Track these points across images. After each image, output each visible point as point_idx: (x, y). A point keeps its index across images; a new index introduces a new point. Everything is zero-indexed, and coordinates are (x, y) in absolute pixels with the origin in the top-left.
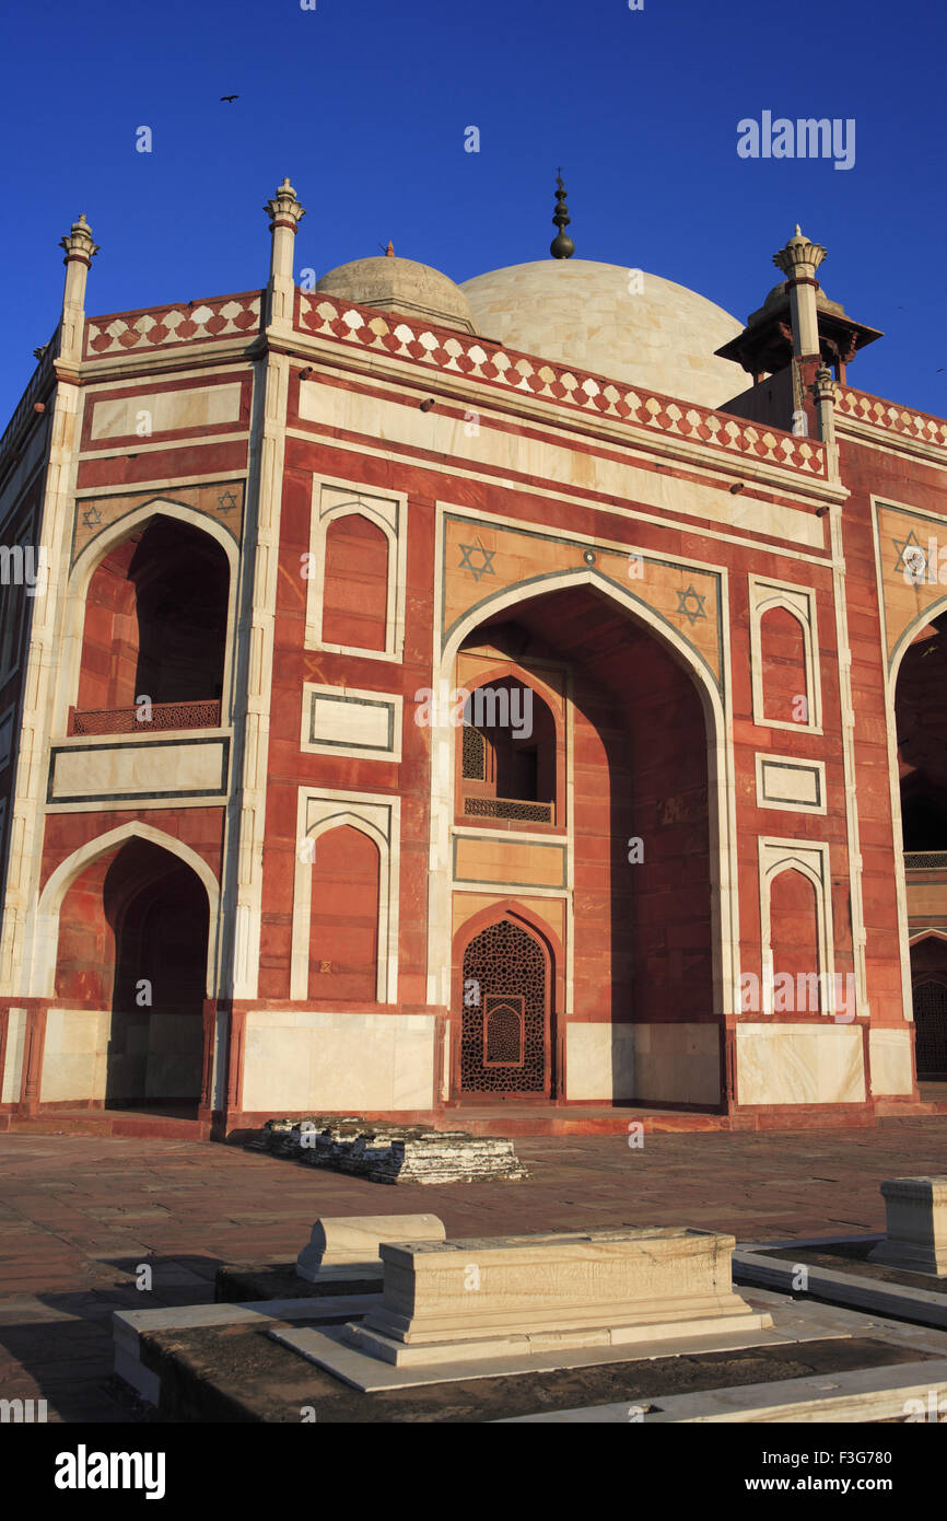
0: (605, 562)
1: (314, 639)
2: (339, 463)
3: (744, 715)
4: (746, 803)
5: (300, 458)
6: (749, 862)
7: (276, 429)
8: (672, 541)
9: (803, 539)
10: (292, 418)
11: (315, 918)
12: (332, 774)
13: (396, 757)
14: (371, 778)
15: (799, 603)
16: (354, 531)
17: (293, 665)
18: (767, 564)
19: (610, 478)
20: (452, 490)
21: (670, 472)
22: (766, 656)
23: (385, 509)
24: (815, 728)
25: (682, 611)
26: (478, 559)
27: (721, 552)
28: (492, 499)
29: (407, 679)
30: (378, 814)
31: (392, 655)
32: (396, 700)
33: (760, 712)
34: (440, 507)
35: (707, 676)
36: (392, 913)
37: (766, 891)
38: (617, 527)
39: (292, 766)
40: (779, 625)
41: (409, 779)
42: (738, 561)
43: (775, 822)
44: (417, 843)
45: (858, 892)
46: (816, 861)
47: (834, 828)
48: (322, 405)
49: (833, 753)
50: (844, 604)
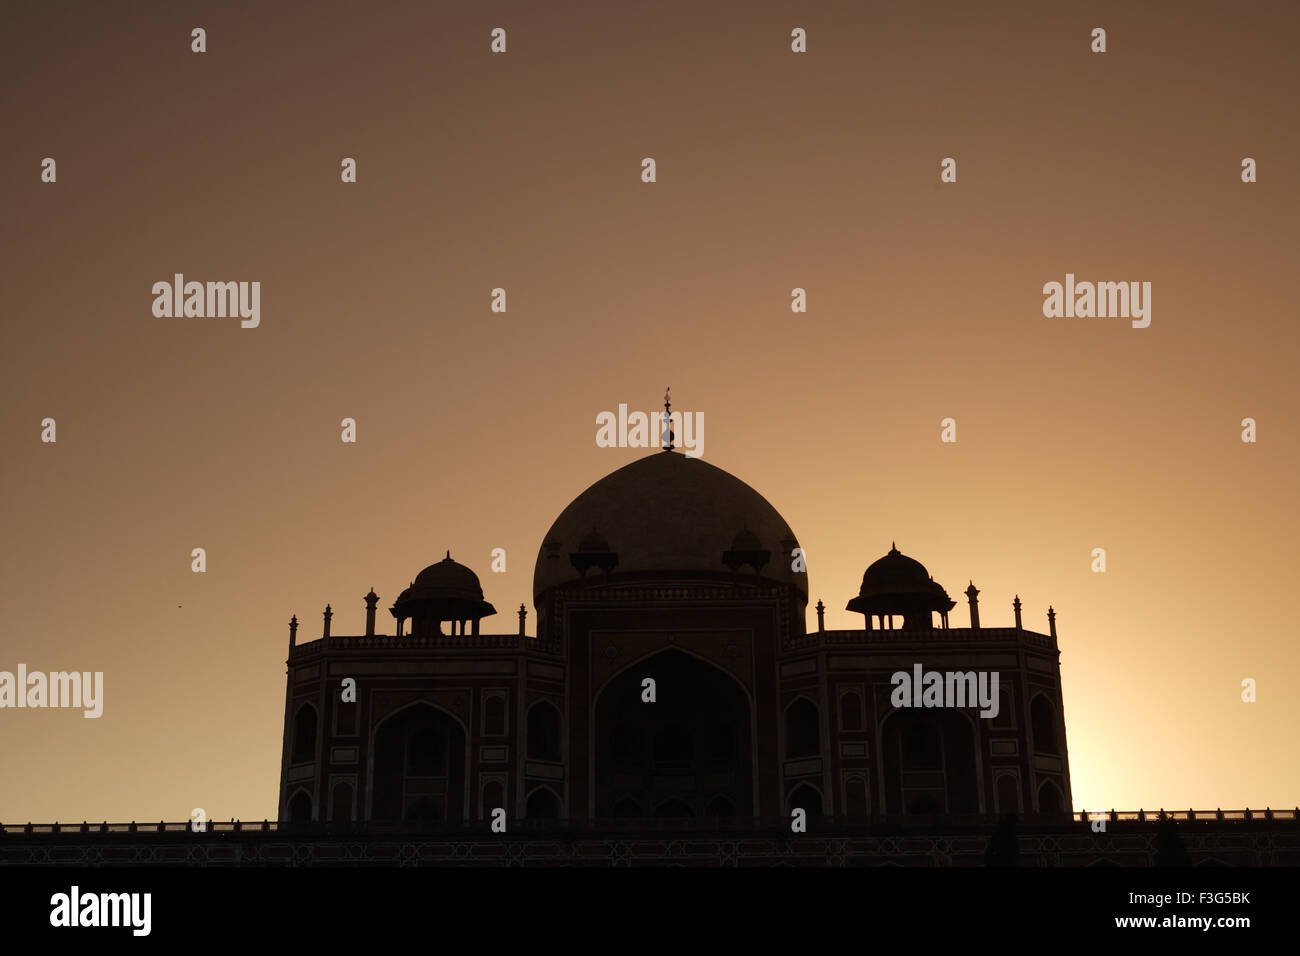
3: (476, 733)
4: (474, 762)
7: (325, 680)
8: (452, 682)
11: (335, 807)
17: (329, 742)
19: (429, 667)
20: (376, 684)
21: (452, 661)
26: (384, 703)
29: (360, 741)
32: (357, 747)
33: (483, 734)
34: (372, 689)
35: (463, 724)
36: (354, 804)
37: (482, 789)
38: (432, 683)
39: (328, 770)
40: (495, 704)
41: (360, 768)
42: (477, 684)
43: (486, 767)
44: (362, 785)
45: (521, 786)
46: (502, 778)
47: (511, 767)
48: (336, 669)
49: (512, 742)
50: (522, 688)
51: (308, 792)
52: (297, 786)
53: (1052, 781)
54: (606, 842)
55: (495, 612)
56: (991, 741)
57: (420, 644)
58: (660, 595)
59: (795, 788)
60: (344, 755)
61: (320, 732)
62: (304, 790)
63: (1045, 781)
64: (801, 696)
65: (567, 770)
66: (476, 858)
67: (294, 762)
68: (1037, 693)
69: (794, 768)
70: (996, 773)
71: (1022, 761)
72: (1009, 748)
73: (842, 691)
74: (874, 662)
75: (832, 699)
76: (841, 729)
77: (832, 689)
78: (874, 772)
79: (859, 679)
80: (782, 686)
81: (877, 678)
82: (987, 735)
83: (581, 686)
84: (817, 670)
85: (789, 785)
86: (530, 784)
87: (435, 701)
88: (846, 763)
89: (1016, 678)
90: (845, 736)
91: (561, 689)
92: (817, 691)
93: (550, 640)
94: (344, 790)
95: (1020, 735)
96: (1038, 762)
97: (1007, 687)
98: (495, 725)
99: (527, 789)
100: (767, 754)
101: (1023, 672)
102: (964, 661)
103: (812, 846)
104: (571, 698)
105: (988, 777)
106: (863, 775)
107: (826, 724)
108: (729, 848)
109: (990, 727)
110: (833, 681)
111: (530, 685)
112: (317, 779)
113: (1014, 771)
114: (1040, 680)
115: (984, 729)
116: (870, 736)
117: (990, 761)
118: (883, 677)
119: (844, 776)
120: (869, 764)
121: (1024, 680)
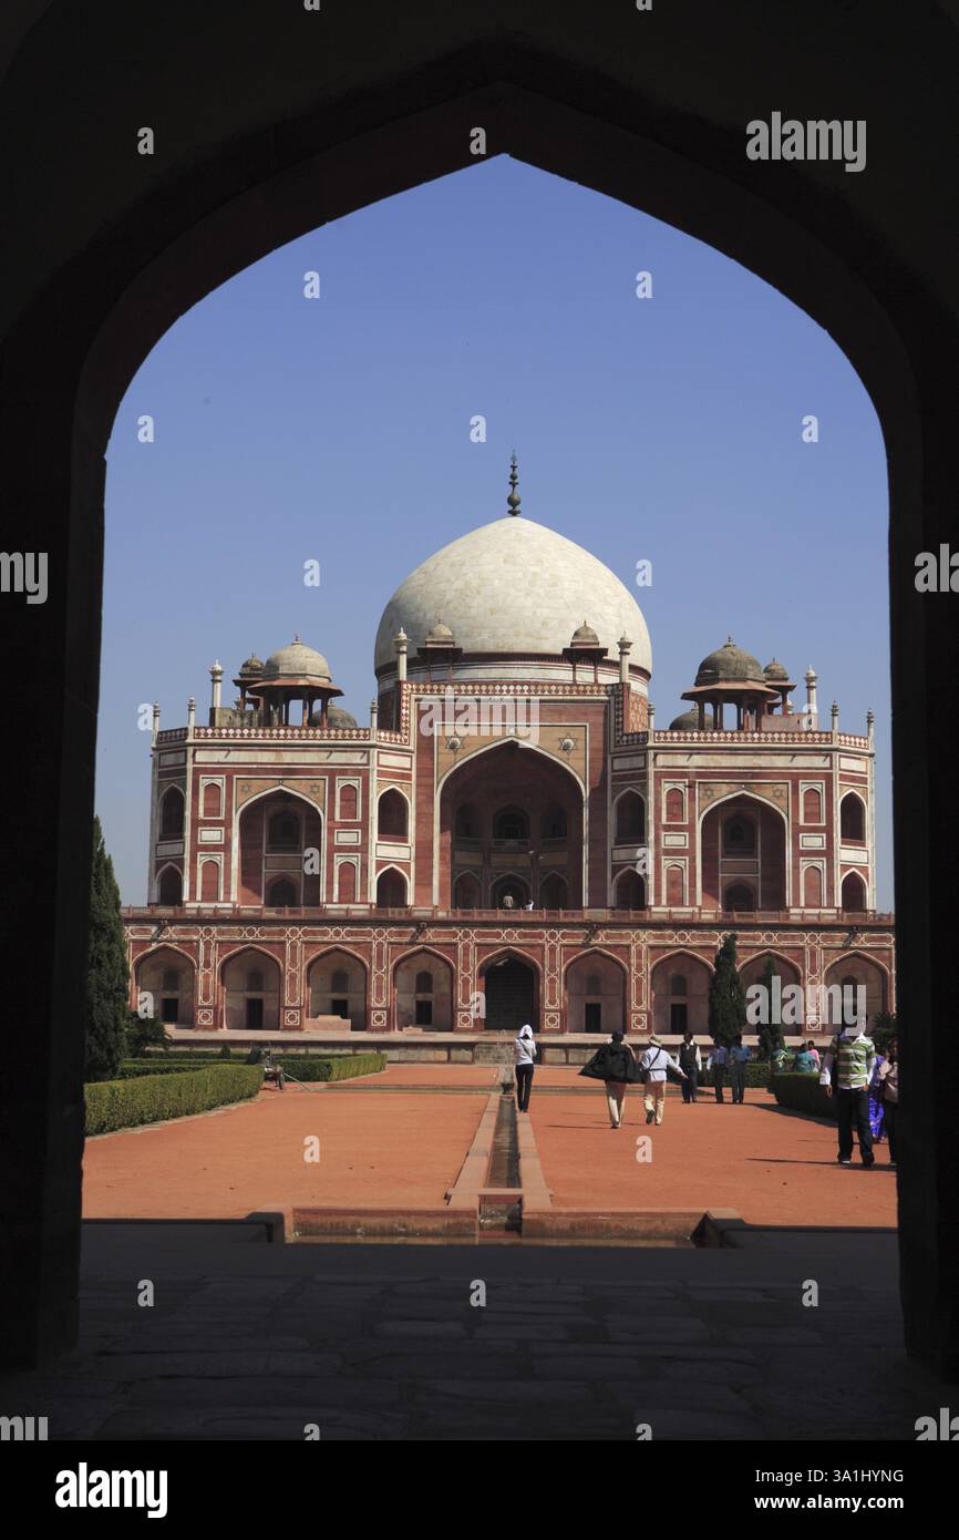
0: (286, 782)
1: (201, 815)
2: (206, 771)
3: (331, 818)
4: (331, 845)
5: (197, 772)
6: (331, 860)
7: (190, 766)
8: (309, 772)
9: (358, 761)
10: (194, 762)
11: (203, 882)
12: (206, 848)
13: (223, 843)
14: (216, 848)
15: (356, 783)
16: (212, 788)
17: (196, 823)
18: (343, 772)
19: (287, 757)
20: (238, 771)
21: (309, 751)
22: (342, 800)
23: (220, 781)
24: (359, 819)
25: (312, 792)
26: (246, 789)
27: (325, 772)
28: (250, 771)
29: (227, 824)
30: (219, 858)
31: (222, 818)
32: (223, 829)
33: (337, 818)
34: (235, 776)
35: (319, 810)
36: (222, 880)
37: (336, 868)
38: (290, 771)
39: (196, 848)
40: (348, 790)
41: (226, 847)
42: (332, 774)
43: (341, 849)
44: (228, 863)
45: (372, 867)
46: (355, 859)
47: (363, 849)
48: (201, 756)
49: (364, 826)
50: (374, 779)
51: (177, 867)
52: (166, 861)
53: (857, 871)
54: (454, 929)
55: (342, 695)
56: (801, 835)
57: (278, 735)
58: (501, 691)
59: (621, 872)
60: (210, 835)
61: (188, 813)
62: (174, 865)
63: (848, 872)
64: (629, 789)
65: (413, 850)
66: (349, 939)
67: (161, 838)
68: (848, 792)
69: (621, 854)
70: (804, 864)
71: (828, 853)
72: (815, 842)
73: (666, 787)
74: (698, 761)
75: (658, 793)
76: (664, 821)
77: (658, 784)
78: (693, 860)
79: (683, 775)
80: (614, 778)
81: (699, 775)
82: (797, 830)
83: (425, 772)
84: (645, 767)
85: (615, 869)
86: (380, 864)
87: (294, 788)
88: (668, 852)
89: (829, 778)
90: (668, 828)
91: (408, 777)
92: (645, 786)
93: (398, 730)
94: (211, 867)
95: (829, 830)
96: (846, 854)
97: (820, 786)
98: (349, 810)
99: (378, 869)
100: (598, 842)
101: (836, 773)
102: (781, 762)
103: (621, 937)
104: (417, 785)
105: (796, 867)
106: (683, 862)
107: (651, 817)
108: (552, 936)
109: (802, 822)
110: (659, 776)
111: (380, 774)
112: (187, 856)
113: (821, 864)
114: (853, 779)
115: (795, 824)
116: (691, 828)
117: (798, 853)
118: (706, 774)
119: (666, 863)
120: (691, 852)
121: (837, 782)
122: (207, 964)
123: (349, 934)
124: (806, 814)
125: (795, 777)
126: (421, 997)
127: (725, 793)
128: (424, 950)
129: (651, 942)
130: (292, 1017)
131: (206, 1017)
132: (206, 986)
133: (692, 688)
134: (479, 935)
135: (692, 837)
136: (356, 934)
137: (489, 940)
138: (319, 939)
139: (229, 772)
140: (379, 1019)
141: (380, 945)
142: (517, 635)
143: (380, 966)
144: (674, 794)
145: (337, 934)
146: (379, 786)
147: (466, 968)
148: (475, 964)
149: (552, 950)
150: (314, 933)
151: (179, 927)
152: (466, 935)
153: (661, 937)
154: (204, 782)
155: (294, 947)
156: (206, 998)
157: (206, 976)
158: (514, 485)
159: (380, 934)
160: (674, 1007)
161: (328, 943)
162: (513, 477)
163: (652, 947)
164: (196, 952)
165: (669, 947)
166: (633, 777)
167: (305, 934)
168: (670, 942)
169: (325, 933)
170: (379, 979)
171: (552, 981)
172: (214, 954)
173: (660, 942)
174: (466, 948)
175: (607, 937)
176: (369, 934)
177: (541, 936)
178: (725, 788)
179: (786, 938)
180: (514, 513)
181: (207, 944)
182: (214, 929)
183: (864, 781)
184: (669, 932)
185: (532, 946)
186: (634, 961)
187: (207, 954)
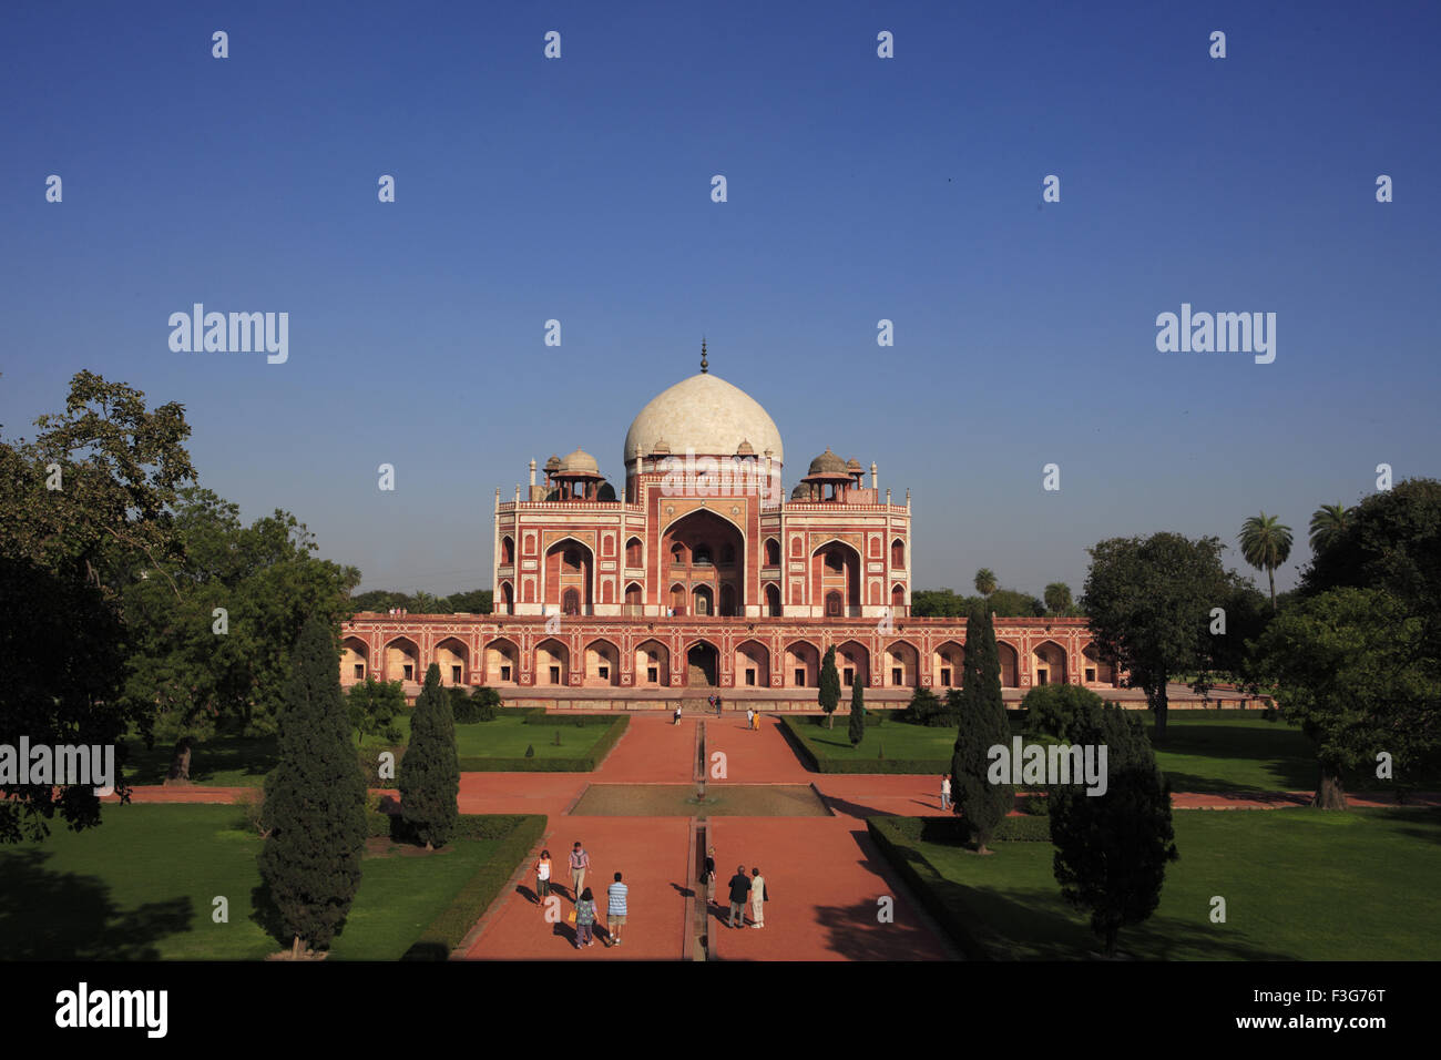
0: (572, 534)
1: (524, 553)
2: (526, 527)
3: (599, 555)
4: (598, 569)
5: (521, 528)
6: (598, 579)
7: (517, 525)
8: (586, 528)
9: (614, 522)
10: (520, 522)
11: (525, 593)
12: (527, 572)
13: (536, 569)
14: (533, 572)
15: (613, 534)
16: (530, 537)
17: (521, 557)
18: (606, 528)
19: (573, 519)
21: (586, 516)
22: (605, 544)
23: (534, 533)
24: (615, 555)
25: (588, 539)
27: (595, 528)
28: (551, 527)
29: (538, 558)
30: (534, 577)
31: (536, 554)
32: (536, 561)
33: (602, 555)
34: (543, 530)
35: (592, 550)
37: (602, 583)
38: (575, 528)
39: (521, 572)
40: (609, 539)
41: (538, 572)
42: (599, 529)
43: (605, 573)
44: (539, 581)
45: (622, 583)
46: (613, 578)
47: (617, 572)
48: (523, 519)
49: (618, 559)
50: (623, 531)
52: (504, 579)
53: (899, 583)
54: (669, 627)
56: (869, 564)
59: (766, 584)
60: (529, 565)
61: (516, 552)
62: (511, 581)
63: (895, 584)
64: (771, 537)
65: (646, 572)
66: (608, 634)
67: (502, 565)
68: (895, 538)
69: (767, 575)
70: (871, 580)
71: (884, 574)
72: (878, 567)
73: (793, 535)
74: (810, 521)
75: (787, 540)
76: (791, 556)
77: (787, 535)
78: (807, 579)
79: (801, 530)
80: (762, 530)
81: (811, 529)
82: (867, 561)
83: (653, 528)
84: (780, 524)
85: (763, 583)
86: (627, 581)
87: (578, 537)
88: (794, 574)
89: (885, 531)
90: (793, 560)
91: (643, 530)
92: (780, 535)
93: (638, 503)
94: (529, 583)
95: (884, 561)
96: (893, 574)
97: (880, 535)
98: (609, 550)
99: (626, 583)
100: (753, 567)
101: (889, 528)
102: (857, 522)
103: (766, 631)
104: (649, 535)
105: (866, 582)
106: (802, 579)
107: (783, 553)
108: (727, 631)
109: (869, 557)
110: (788, 530)
111: (627, 529)
112: (516, 577)
113: (880, 580)
114: (898, 531)
115: (866, 557)
116: (806, 560)
117: (867, 574)
118: (814, 529)
119: (792, 580)
120: (805, 574)
121: (889, 532)
122: (526, 648)
123: (609, 630)
124: (872, 552)
125: (866, 531)
126: (650, 666)
127: (825, 539)
128: (652, 640)
129: (784, 635)
130: (576, 679)
131: (526, 679)
132: (526, 661)
133: (807, 477)
134: (684, 631)
135: (807, 565)
136: (613, 631)
137: (691, 634)
138: (591, 633)
139: (540, 528)
140: (626, 680)
141: (627, 637)
142: (706, 445)
143: (626, 649)
144: (797, 542)
145: (602, 630)
146: (627, 535)
147: (677, 650)
148: (682, 648)
149: (727, 639)
150: (588, 630)
151: (509, 626)
152: (677, 631)
153: (790, 632)
154: (526, 533)
155: (576, 638)
156: (526, 668)
157: (526, 655)
158: (704, 355)
159: (627, 631)
160: (797, 671)
161: (596, 636)
162: (704, 351)
163: (785, 638)
164: (518, 640)
165: (795, 638)
166: (773, 530)
167: (583, 630)
168: (794, 635)
169: (594, 630)
170: (626, 657)
171: (727, 658)
172: (530, 642)
173: (789, 635)
174: (677, 638)
175: (759, 632)
176: (620, 631)
177: (720, 631)
178: (826, 537)
179: (861, 632)
180: (704, 372)
181: (526, 636)
182: (530, 627)
183: (905, 532)
184: (794, 628)
185: (715, 638)
186: (774, 646)
187: (526, 642)
